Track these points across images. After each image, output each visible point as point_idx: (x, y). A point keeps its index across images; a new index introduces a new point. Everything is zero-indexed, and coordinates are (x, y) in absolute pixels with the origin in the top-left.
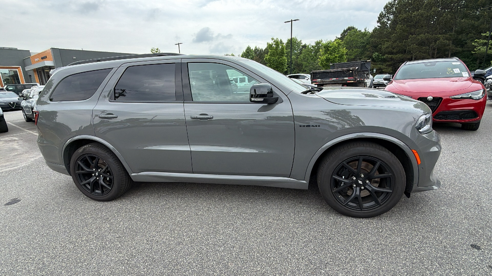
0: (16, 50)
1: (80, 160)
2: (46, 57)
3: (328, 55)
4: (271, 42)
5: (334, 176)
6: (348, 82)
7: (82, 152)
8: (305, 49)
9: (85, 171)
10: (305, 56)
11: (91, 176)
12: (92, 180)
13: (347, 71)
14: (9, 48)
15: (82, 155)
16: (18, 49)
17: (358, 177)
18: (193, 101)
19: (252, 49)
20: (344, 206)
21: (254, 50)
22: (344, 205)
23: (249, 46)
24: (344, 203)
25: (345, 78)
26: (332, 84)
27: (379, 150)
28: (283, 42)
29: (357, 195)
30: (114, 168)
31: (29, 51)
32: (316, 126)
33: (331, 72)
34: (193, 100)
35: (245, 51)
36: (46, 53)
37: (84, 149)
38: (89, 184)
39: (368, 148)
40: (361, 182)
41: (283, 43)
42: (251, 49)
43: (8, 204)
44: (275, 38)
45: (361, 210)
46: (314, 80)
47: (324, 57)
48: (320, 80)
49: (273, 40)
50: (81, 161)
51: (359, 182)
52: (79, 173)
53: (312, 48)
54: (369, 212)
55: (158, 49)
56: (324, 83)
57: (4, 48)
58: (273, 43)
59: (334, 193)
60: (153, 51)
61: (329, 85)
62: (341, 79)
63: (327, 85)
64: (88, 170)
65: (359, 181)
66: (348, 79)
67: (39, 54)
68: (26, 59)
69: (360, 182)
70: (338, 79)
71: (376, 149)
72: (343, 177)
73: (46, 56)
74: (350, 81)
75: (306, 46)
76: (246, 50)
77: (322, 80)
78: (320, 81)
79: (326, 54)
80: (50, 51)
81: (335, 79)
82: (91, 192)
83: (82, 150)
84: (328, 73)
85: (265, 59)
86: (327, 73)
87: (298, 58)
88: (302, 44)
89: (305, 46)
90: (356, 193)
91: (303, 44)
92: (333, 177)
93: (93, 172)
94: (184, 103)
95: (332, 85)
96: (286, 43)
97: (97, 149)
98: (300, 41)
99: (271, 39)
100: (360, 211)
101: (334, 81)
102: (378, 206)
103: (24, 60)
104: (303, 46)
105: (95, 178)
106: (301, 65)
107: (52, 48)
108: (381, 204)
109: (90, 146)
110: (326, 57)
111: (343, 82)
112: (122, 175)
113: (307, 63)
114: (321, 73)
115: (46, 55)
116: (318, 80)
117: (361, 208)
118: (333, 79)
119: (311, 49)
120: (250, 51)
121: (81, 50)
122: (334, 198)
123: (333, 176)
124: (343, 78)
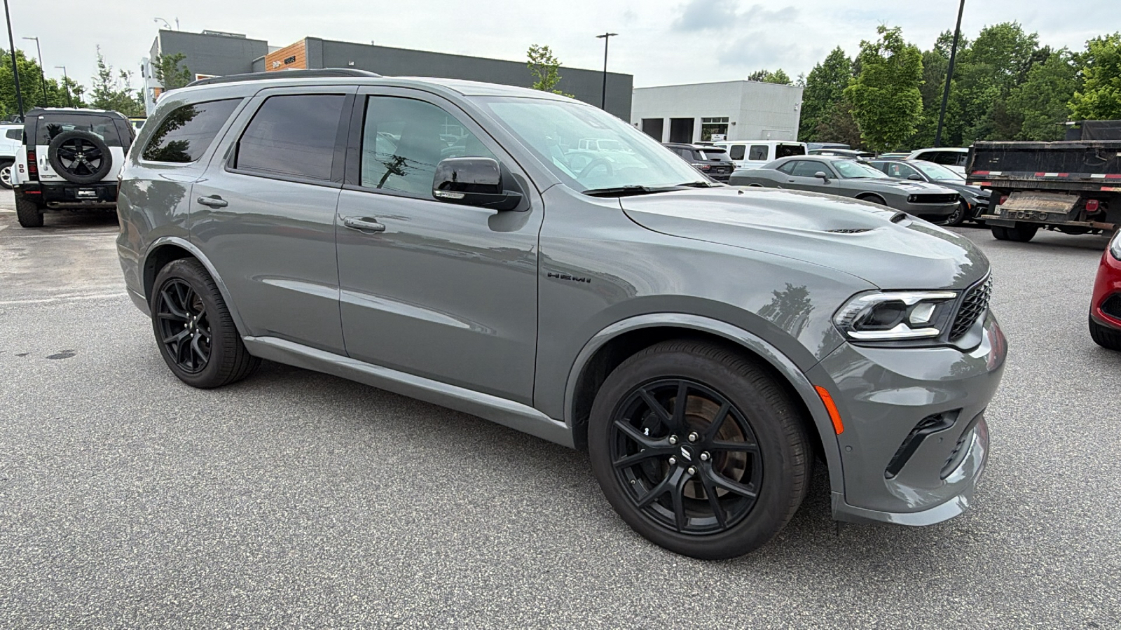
0: (241, 38)
1: (166, 289)
2: (294, 59)
3: (1112, 91)
4: (875, 38)
5: (619, 421)
6: (1103, 189)
7: (169, 272)
8: (1043, 64)
9: (170, 314)
10: (1038, 87)
11: (183, 329)
12: (181, 336)
13: (1106, 150)
14: (231, 34)
15: (168, 280)
16: (247, 37)
17: (682, 439)
18: (360, 184)
19: (849, 59)
20: (639, 509)
21: (853, 60)
22: (638, 505)
23: (838, 48)
24: (638, 502)
25: (1093, 176)
26: (1043, 191)
27: (726, 371)
28: (964, 38)
29: (670, 486)
30: (214, 317)
31: (266, 42)
32: (583, 280)
33: (1043, 150)
34: (363, 184)
35: (822, 64)
36: (298, 47)
37: (172, 267)
38: (175, 342)
39: (700, 361)
40: (688, 454)
41: (966, 42)
42: (846, 57)
43: (52, 357)
44: (890, 27)
45: (679, 532)
46: (980, 173)
47: (1090, 98)
48: (999, 173)
49: (885, 34)
50: (167, 291)
51: (683, 454)
52: (163, 316)
53: (1071, 63)
54: (697, 542)
55: (547, 50)
56: (1014, 186)
57: (221, 33)
58: (881, 42)
59: (617, 467)
60: (533, 54)
61: (1031, 193)
62: (1077, 177)
63: (1024, 193)
64: (176, 313)
65: (682, 449)
66: (1106, 179)
67: (284, 50)
68: (257, 61)
69: (686, 454)
70: (1066, 175)
71: (722, 367)
72: (647, 433)
73: (294, 57)
74: (1111, 185)
75: (1049, 55)
76: (827, 61)
77: (1007, 173)
78: (997, 178)
79: (1104, 84)
80: (304, 44)
81: (1056, 175)
82: (178, 363)
83: (169, 267)
84: (1033, 151)
85: (847, 93)
86: (1030, 154)
87: (1009, 94)
88: (1036, 48)
89: (1044, 55)
90: (668, 480)
91: (1042, 46)
92: (616, 426)
93: (185, 321)
94: (342, 188)
95: (1041, 194)
96: (975, 40)
97: (191, 270)
98: (1031, 38)
99: (877, 30)
100: (674, 534)
101: (1049, 180)
102: (720, 530)
103: (255, 64)
104: (1034, 54)
105: (187, 332)
106: (1018, 120)
107: (308, 38)
108: (728, 527)
109: (183, 261)
110: (1101, 97)
111: (1086, 188)
112: (227, 335)
113: (1042, 114)
114: (1006, 150)
115: (295, 55)
116: (992, 173)
117: (681, 525)
118: (1047, 175)
119: (1068, 65)
120: (840, 63)
121: (371, 44)
122: (615, 480)
123: (617, 422)
124: (1085, 175)
